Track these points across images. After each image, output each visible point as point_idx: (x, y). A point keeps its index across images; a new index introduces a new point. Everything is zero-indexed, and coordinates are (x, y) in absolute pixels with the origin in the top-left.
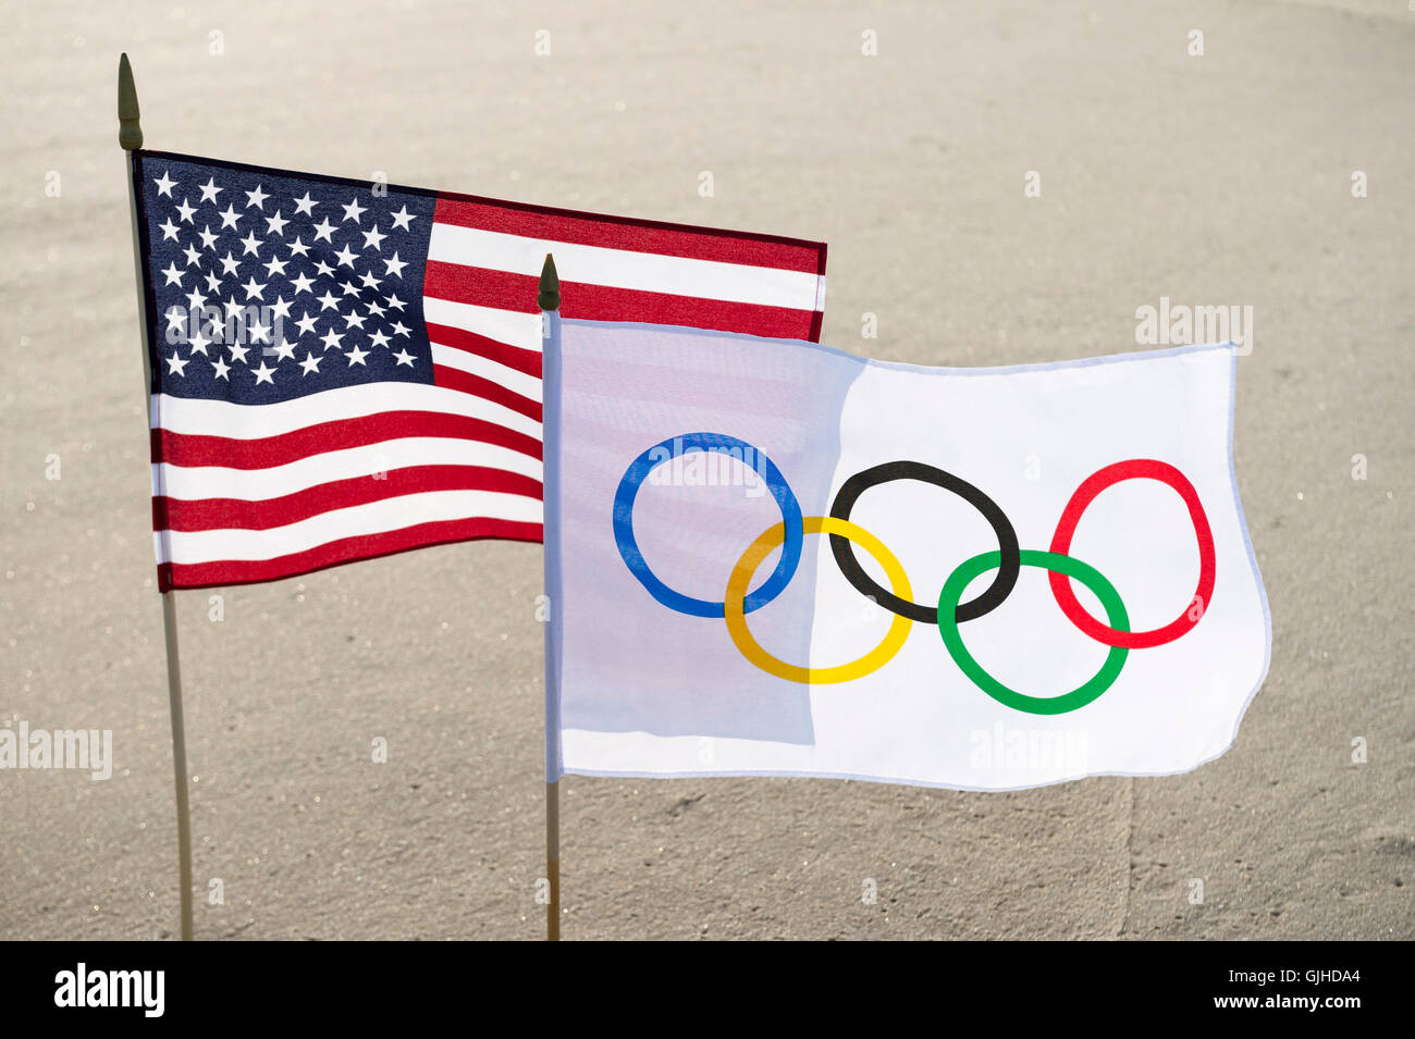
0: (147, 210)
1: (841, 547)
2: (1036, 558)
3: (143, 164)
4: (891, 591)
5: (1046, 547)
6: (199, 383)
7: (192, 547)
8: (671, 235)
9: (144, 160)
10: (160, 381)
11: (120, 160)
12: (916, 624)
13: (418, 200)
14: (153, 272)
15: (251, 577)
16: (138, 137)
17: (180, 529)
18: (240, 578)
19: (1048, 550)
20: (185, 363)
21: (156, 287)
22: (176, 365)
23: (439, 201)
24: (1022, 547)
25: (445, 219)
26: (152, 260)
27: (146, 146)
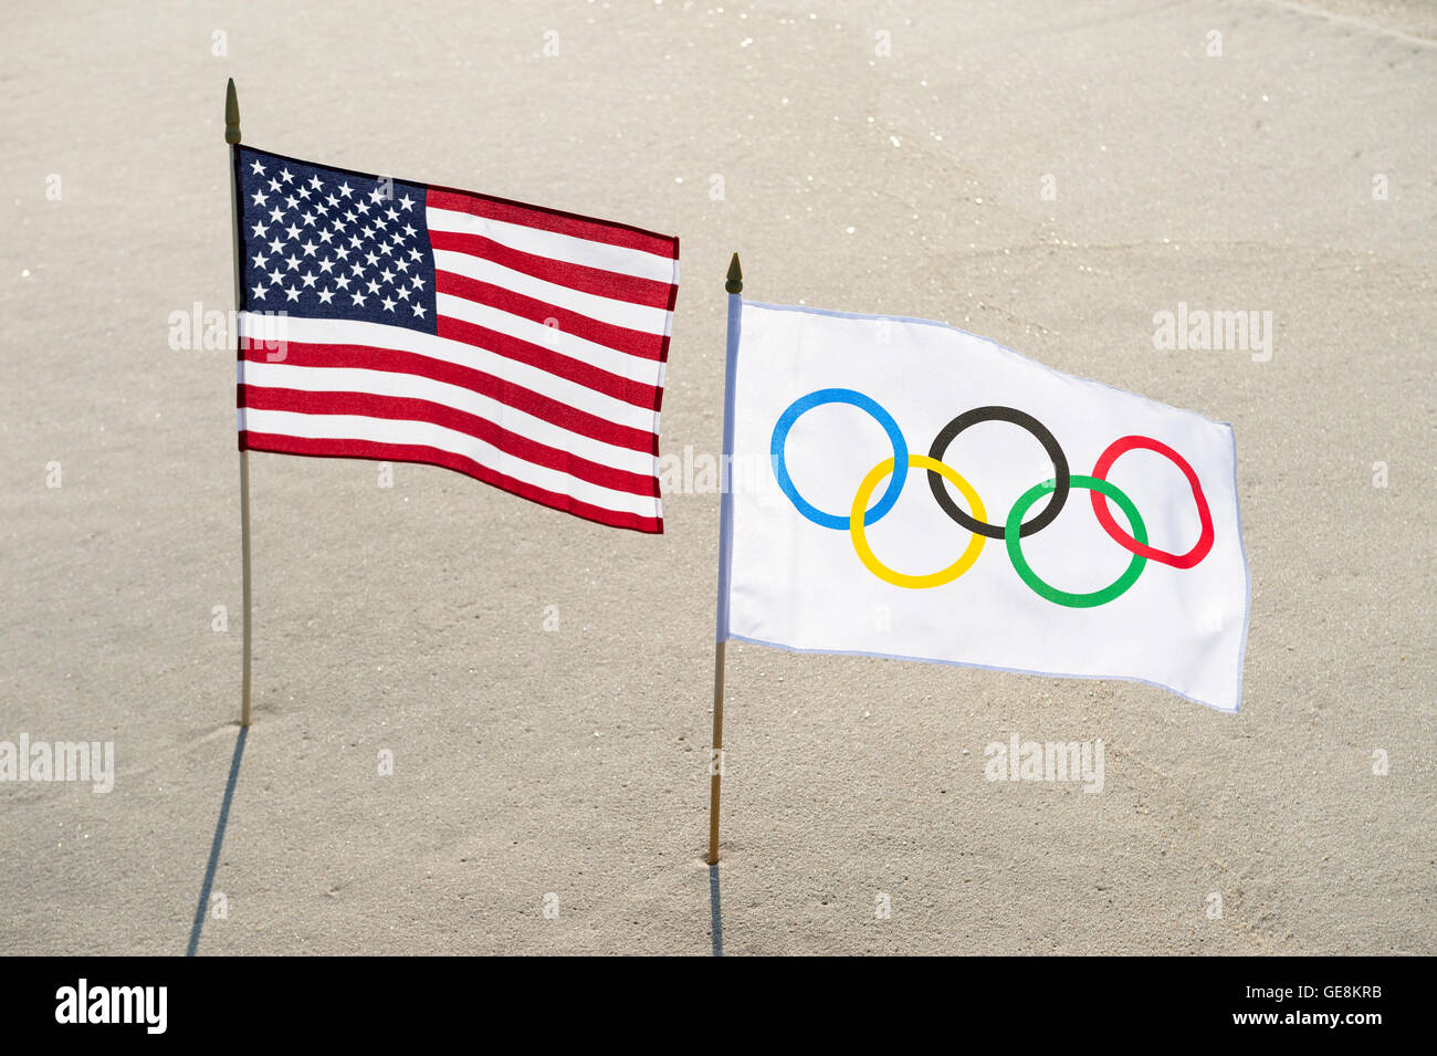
0: (243, 186)
1: (935, 481)
2: (1082, 481)
3: (242, 156)
4: (971, 515)
5: (1089, 473)
6: (276, 303)
7: (263, 421)
8: (581, 224)
9: (242, 151)
10: (246, 303)
11: (226, 151)
12: (989, 540)
13: (415, 189)
14: (246, 228)
15: (300, 450)
16: (238, 135)
17: (256, 407)
18: (292, 449)
19: (1090, 475)
20: (266, 290)
21: (246, 238)
22: (260, 292)
23: (428, 191)
24: (1071, 473)
25: (434, 204)
26: (246, 220)
27: (243, 143)
